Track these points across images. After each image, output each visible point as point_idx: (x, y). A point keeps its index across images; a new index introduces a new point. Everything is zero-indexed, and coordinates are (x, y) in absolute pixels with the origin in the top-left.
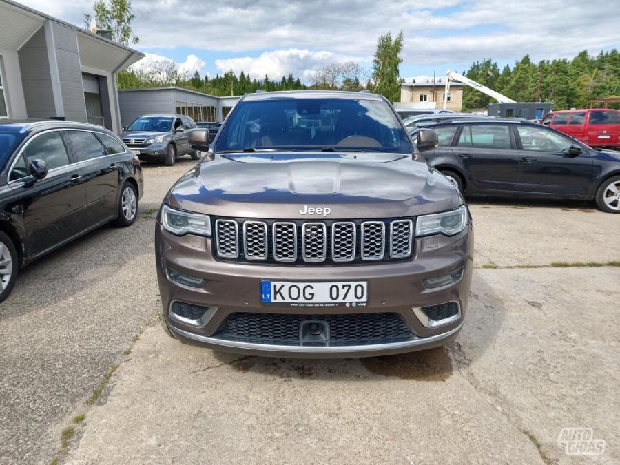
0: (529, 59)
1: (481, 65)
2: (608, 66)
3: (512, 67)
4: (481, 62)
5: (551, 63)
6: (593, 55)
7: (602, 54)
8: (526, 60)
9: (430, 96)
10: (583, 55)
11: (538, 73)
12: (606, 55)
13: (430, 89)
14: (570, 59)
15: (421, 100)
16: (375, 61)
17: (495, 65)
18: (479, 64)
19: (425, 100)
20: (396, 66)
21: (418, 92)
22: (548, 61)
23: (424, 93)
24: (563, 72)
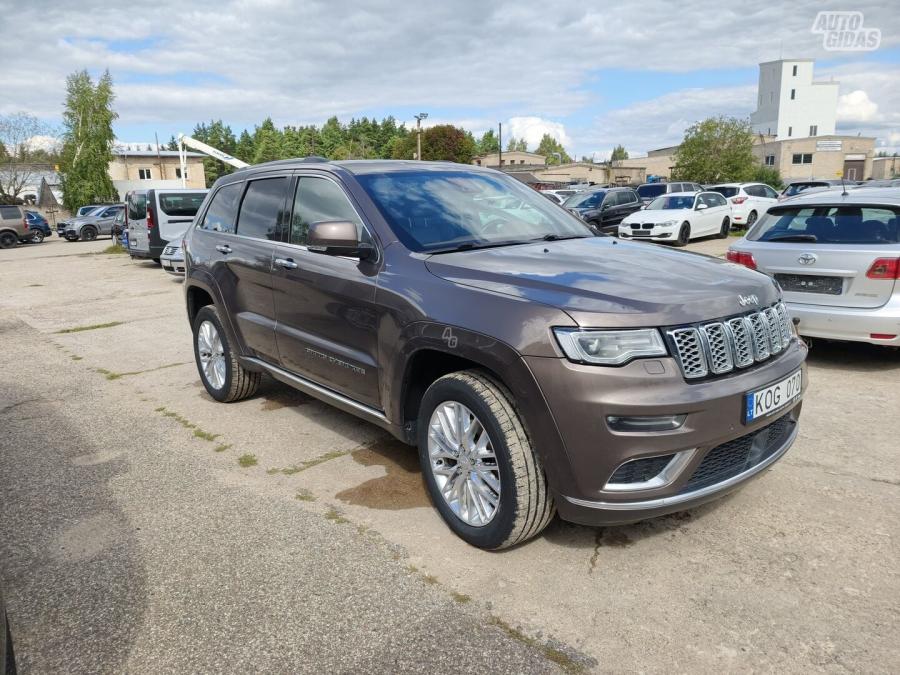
0: (271, 124)
1: (209, 128)
2: (362, 137)
3: (252, 132)
4: (208, 124)
5: (297, 130)
6: (345, 123)
7: (353, 122)
8: (268, 125)
9: (154, 171)
10: (333, 122)
11: (288, 143)
12: (358, 123)
13: (154, 161)
14: (320, 126)
15: (142, 177)
16: (66, 113)
17: (228, 130)
18: (206, 126)
19: (149, 177)
20: (108, 122)
21: (133, 165)
22: (294, 128)
23: (145, 166)
24: (317, 142)
